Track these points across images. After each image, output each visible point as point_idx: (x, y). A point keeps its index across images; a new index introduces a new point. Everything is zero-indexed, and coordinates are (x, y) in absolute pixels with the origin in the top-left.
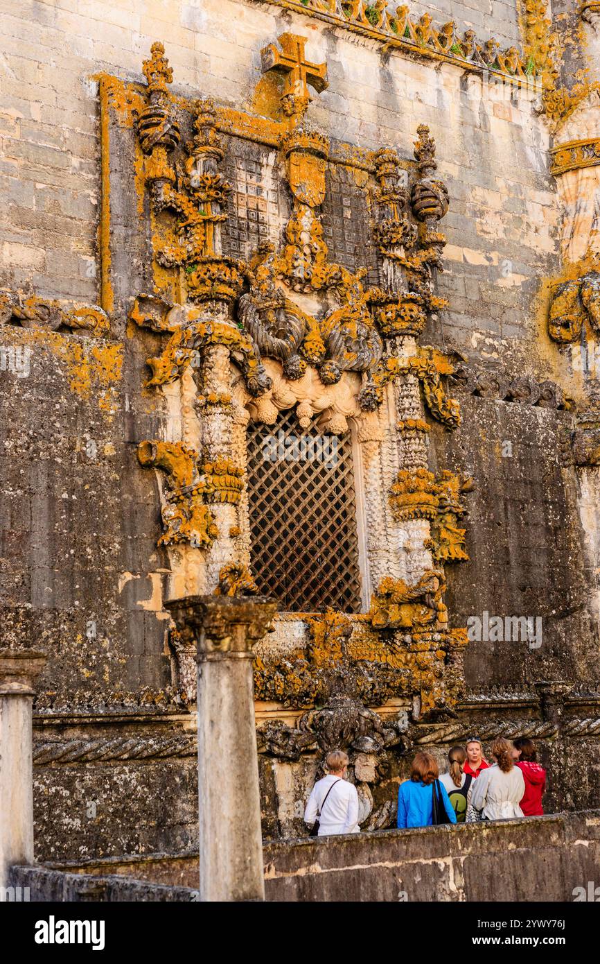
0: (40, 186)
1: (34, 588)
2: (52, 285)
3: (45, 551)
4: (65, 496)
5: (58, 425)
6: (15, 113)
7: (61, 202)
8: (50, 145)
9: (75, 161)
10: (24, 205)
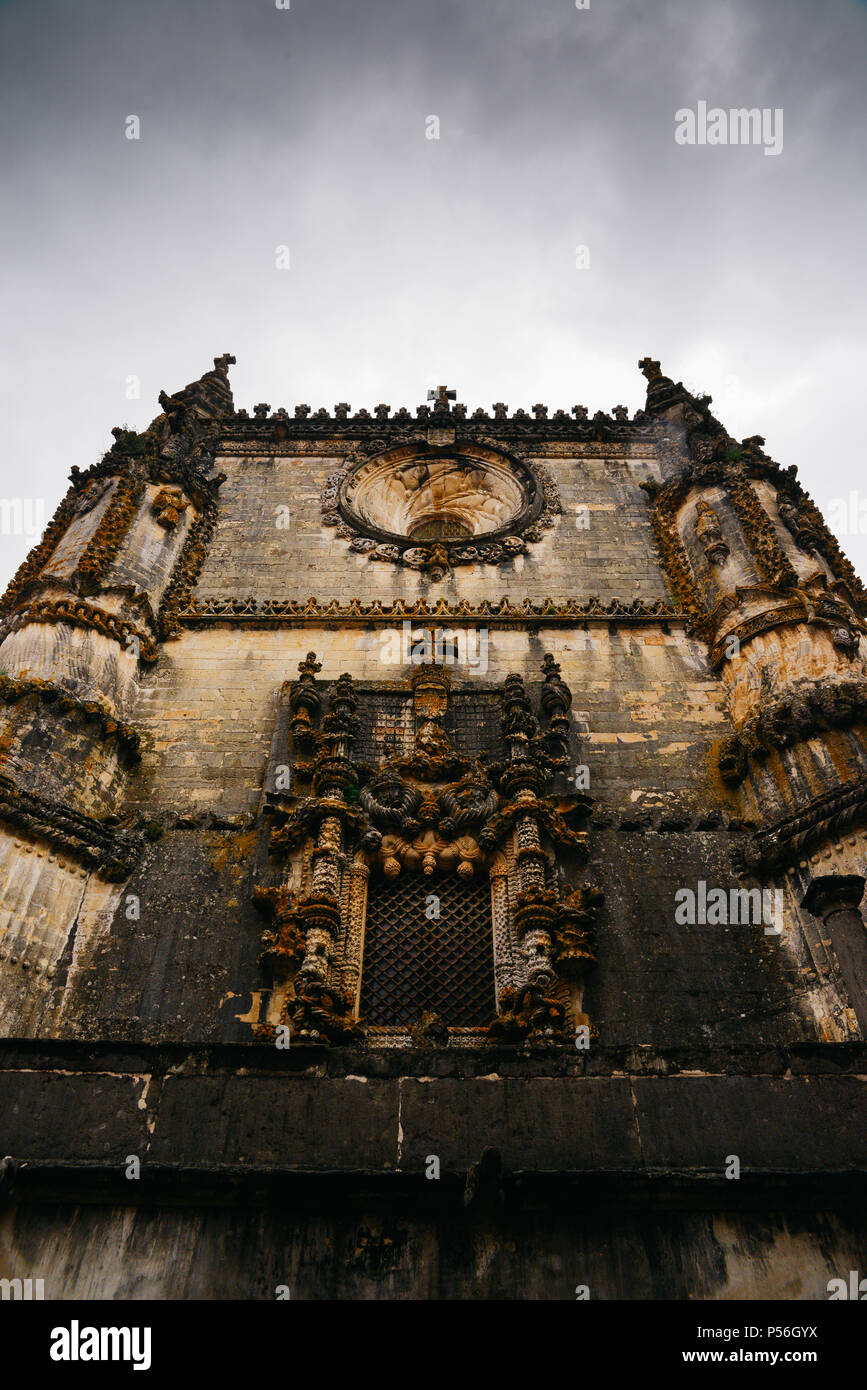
0: (227, 754)
1: (144, 1005)
2: (226, 810)
3: (161, 978)
4: (187, 937)
5: (192, 889)
6: (219, 718)
7: (242, 760)
8: (242, 730)
9: (258, 736)
10: (214, 766)
